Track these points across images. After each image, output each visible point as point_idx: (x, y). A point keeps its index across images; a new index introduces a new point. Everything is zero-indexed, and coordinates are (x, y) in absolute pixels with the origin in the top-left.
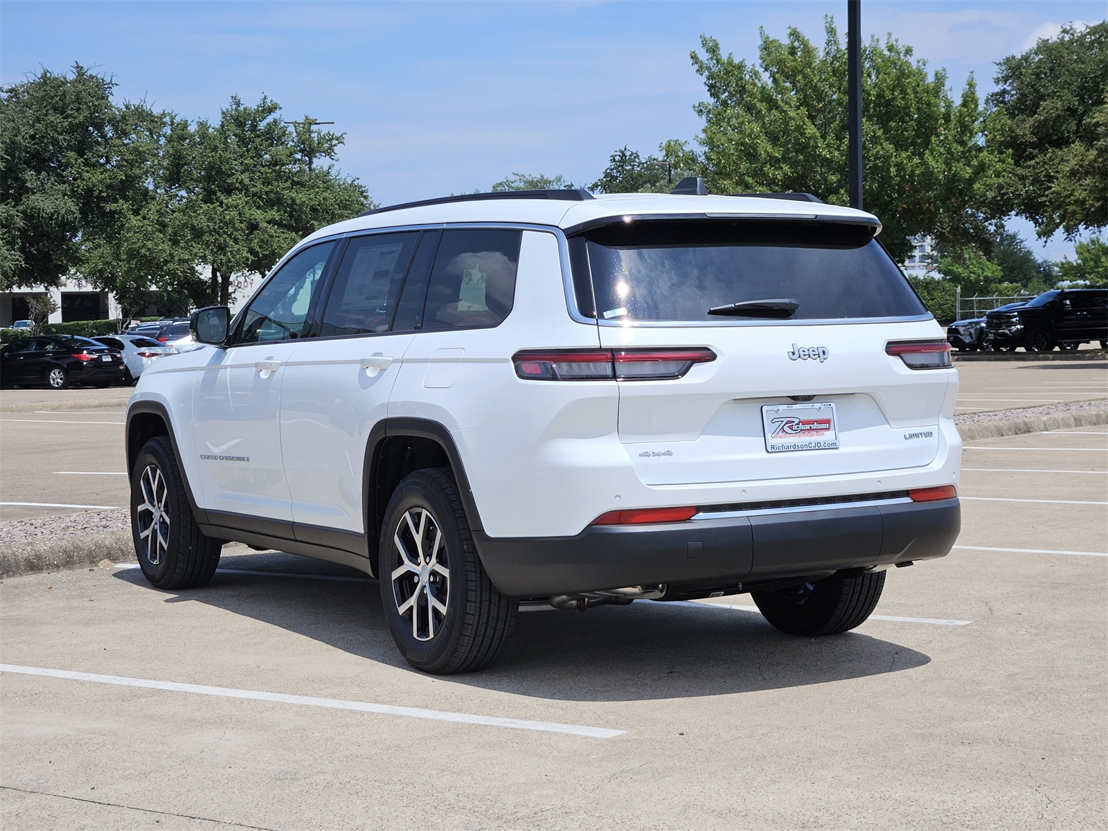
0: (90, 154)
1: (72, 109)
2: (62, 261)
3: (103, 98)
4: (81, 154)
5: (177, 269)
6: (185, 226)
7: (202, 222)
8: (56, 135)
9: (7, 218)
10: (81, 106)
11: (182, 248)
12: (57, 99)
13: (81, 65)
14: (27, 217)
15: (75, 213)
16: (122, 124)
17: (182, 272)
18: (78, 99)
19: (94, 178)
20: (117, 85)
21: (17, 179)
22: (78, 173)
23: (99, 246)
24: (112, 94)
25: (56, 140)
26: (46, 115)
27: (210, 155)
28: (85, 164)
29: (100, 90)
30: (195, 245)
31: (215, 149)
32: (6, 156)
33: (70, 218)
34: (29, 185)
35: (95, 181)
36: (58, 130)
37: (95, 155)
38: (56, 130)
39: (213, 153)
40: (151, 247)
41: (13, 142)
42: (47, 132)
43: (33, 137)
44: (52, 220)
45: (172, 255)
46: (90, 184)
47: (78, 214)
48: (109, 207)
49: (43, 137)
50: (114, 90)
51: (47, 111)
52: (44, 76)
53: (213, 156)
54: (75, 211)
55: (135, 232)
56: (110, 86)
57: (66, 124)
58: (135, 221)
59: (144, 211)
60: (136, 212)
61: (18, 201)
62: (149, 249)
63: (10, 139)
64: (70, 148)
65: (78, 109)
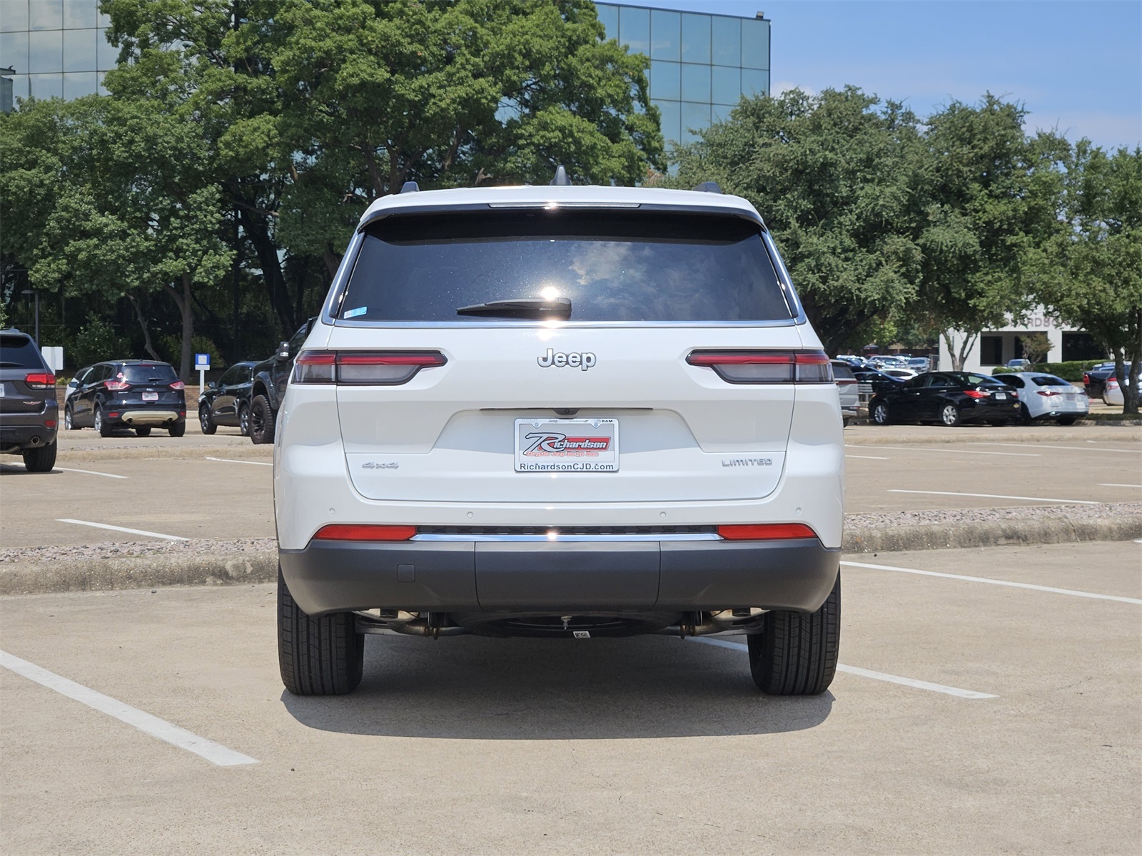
0: (995, 186)
1: (979, 140)
2: (960, 294)
3: (1014, 127)
4: (986, 185)
5: (1074, 304)
6: (1086, 258)
7: (1104, 255)
8: (961, 167)
9: (904, 251)
10: (988, 136)
11: (1080, 282)
12: (964, 129)
13: (992, 94)
14: (924, 249)
15: (973, 246)
16: (1029, 154)
17: (1079, 307)
18: (985, 129)
19: (997, 209)
20: (1028, 113)
21: (920, 213)
22: (981, 205)
23: (1000, 279)
24: (1024, 123)
25: (961, 172)
26: (953, 146)
27: (1120, 183)
28: (990, 195)
29: (1012, 117)
30: (1095, 278)
31: (1127, 177)
32: (908, 190)
33: (970, 251)
34: (930, 218)
35: (996, 213)
36: (964, 161)
37: (1000, 187)
38: (961, 162)
39: (1125, 182)
40: (1046, 280)
41: (916, 175)
42: (952, 164)
43: (938, 170)
44: (950, 253)
45: (1070, 290)
46: (990, 216)
47: (978, 248)
48: (1010, 239)
49: (948, 169)
50: (1026, 118)
51: (953, 143)
52: (953, 108)
53: (1123, 185)
54: (974, 244)
55: (1032, 266)
56: (1022, 114)
57: (972, 155)
58: (1032, 253)
59: (1047, 244)
60: (1038, 245)
61: (916, 234)
62: (1044, 283)
63: (913, 172)
64: (975, 179)
65: (985, 140)
